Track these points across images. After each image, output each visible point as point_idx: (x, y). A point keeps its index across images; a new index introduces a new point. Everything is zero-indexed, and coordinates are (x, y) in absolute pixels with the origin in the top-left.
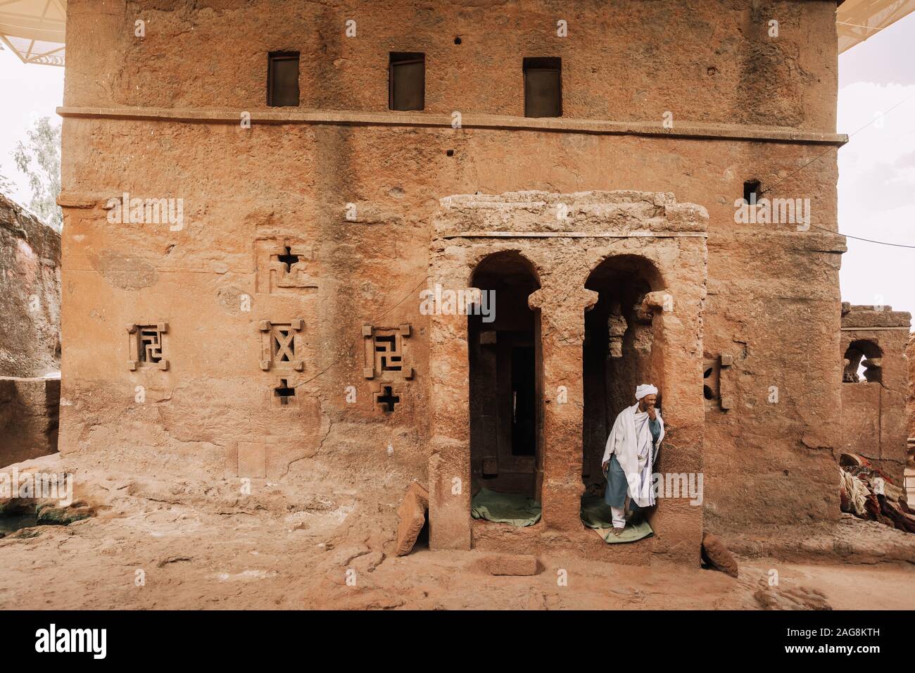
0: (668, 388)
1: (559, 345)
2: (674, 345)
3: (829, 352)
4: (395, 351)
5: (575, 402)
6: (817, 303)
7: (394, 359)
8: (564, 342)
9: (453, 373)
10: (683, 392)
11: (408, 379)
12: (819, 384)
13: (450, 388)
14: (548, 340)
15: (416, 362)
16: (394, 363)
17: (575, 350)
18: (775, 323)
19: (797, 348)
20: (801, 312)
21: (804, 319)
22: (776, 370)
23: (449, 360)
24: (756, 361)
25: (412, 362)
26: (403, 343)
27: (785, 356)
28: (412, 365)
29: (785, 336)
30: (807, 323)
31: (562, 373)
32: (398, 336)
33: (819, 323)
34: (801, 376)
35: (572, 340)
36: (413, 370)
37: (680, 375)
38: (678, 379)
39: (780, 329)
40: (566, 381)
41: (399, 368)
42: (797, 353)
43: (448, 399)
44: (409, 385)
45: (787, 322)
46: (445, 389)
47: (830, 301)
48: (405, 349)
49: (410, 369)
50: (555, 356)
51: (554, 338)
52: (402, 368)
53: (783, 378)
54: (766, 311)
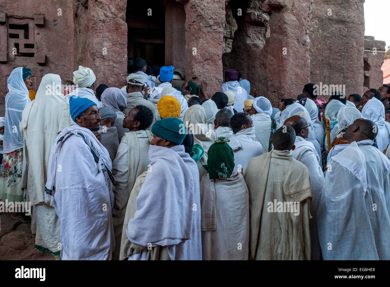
0: (286, 71)
1: (205, 30)
2: (291, 37)
3: (357, 60)
4: (28, 38)
5: (217, 79)
6: (351, 24)
7: (27, 46)
8: (209, 28)
9: (113, 49)
10: (297, 75)
11: (41, 64)
12: (351, 82)
13: (111, 63)
14: (195, 26)
15: (49, 50)
16: (27, 49)
17: (218, 36)
18: (325, 37)
19: (339, 56)
20: (341, 31)
21: (343, 36)
22: (325, 71)
23: (110, 37)
24: (313, 64)
25: (45, 49)
26: (36, 32)
27: (331, 61)
28: (45, 52)
29: (331, 47)
30: (345, 38)
31: (207, 54)
32: (31, 25)
33: (352, 39)
34: (340, 76)
35: (216, 28)
36: (46, 57)
37: (295, 61)
38: (293, 64)
39: (328, 42)
40: (210, 62)
41: (32, 55)
42: (338, 60)
43: (108, 73)
44: (42, 71)
45: (332, 36)
46: (106, 63)
47: (358, 24)
48: (38, 38)
49: (44, 56)
50: (201, 40)
51: (201, 24)
52: (35, 55)
53: (329, 77)
54: (320, 27)
